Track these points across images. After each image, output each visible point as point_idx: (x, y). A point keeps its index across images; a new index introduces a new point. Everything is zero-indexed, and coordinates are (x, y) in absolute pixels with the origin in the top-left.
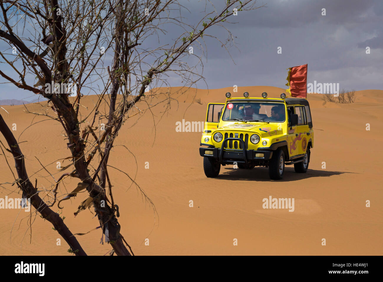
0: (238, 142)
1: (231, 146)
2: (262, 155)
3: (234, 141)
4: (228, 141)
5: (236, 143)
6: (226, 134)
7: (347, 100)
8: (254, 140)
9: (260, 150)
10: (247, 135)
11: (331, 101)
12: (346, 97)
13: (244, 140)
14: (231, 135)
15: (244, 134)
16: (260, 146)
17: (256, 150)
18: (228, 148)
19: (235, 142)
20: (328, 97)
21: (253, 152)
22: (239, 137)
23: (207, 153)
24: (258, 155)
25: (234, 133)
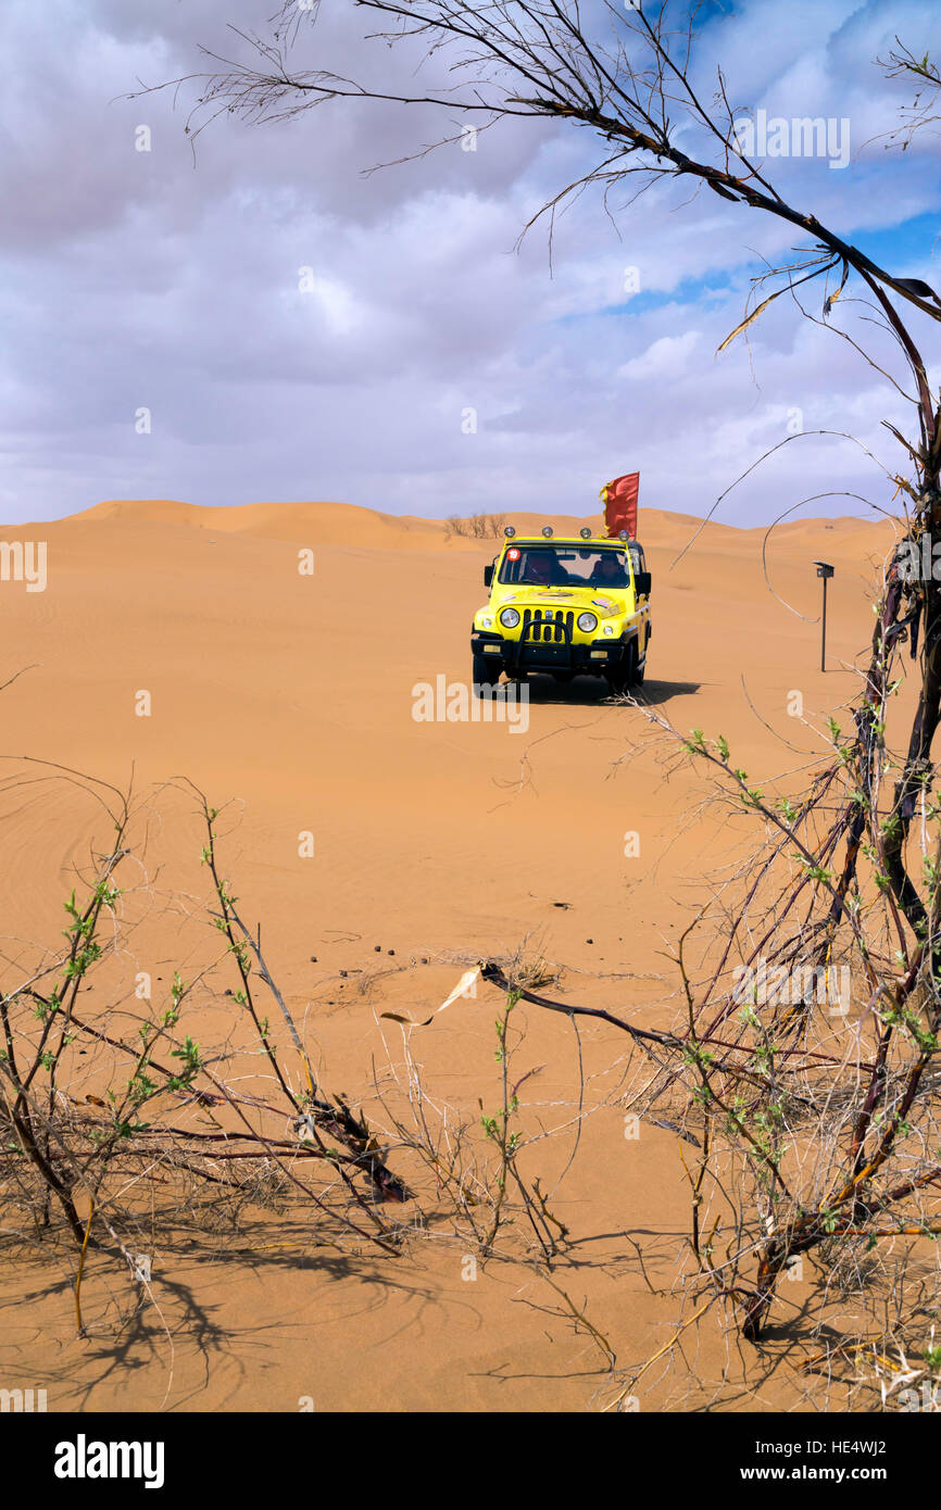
0: (553, 627)
1: (536, 636)
2: (604, 655)
3: (543, 627)
4: (532, 628)
5: (548, 630)
6: (527, 612)
7: (491, 533)
8: (584, 624)
9: (599, 645)
10: (570, 615)
11: (460, 533)
12: (488, 527)
13: (564, 621)
14: (538, 613)
15: (565, 612)
16: (599, 635)
17: (589, 643)
18: (531, 639)
19: (546, 628)
20: (454, 525)
21: (585, 649)
22: (554, 618)
23: (488, 649)
24: (595, 655)
25: (543, 609)
